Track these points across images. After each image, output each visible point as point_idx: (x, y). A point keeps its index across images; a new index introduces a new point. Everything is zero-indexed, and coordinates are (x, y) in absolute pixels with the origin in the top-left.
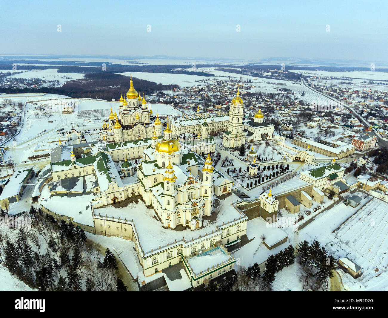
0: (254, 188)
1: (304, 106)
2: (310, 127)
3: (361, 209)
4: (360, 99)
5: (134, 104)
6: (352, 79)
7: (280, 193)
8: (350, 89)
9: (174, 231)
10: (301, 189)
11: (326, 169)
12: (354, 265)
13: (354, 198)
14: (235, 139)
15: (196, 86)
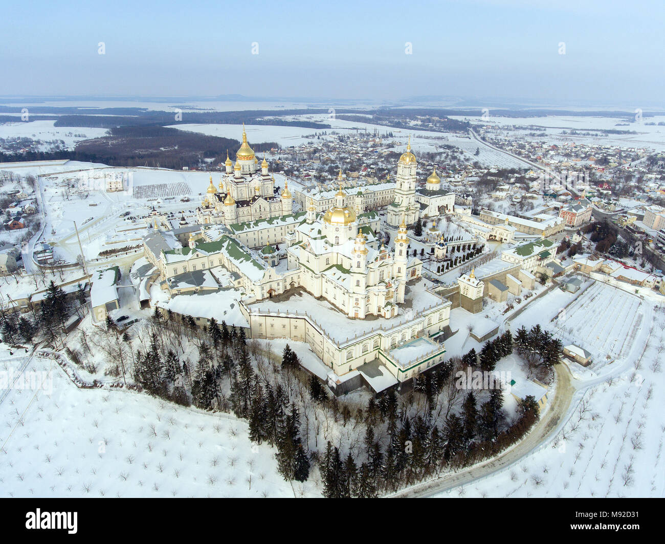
0: (446, 272)
1: (482, 171)
2: (497, 199)
3: (582, 294)
4: (561, 158)
5: (249, 168)
6: (545, 128)
7: (481, 277)
8: (544, 143)
9: (364, 321)
10: (507, 272)
11: (535, 245)
12: (582, 351)
13: (573, 281)
14: (406, 213)
15: (306, 143)
